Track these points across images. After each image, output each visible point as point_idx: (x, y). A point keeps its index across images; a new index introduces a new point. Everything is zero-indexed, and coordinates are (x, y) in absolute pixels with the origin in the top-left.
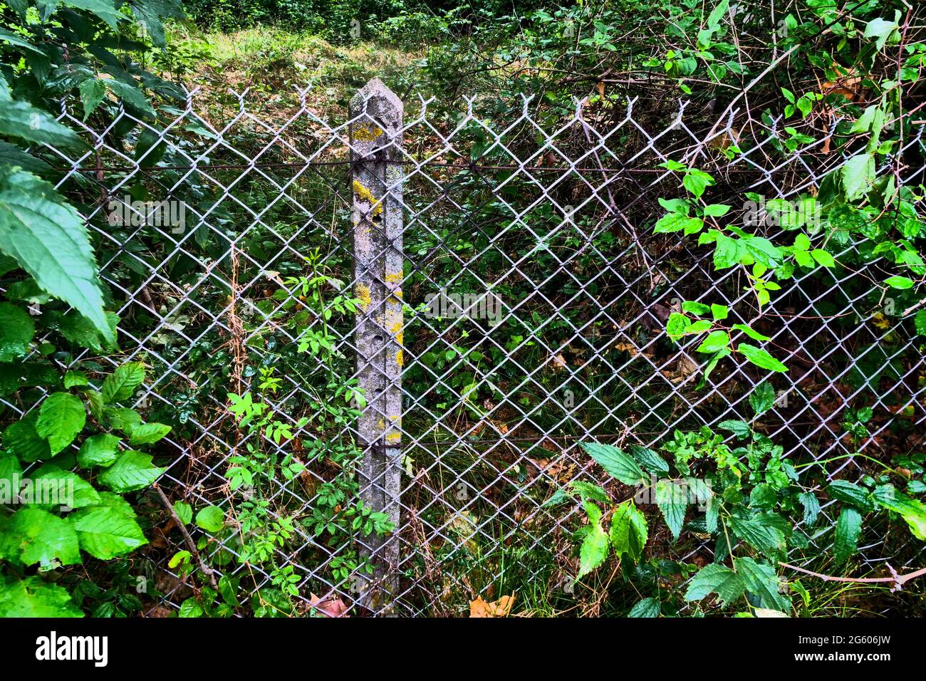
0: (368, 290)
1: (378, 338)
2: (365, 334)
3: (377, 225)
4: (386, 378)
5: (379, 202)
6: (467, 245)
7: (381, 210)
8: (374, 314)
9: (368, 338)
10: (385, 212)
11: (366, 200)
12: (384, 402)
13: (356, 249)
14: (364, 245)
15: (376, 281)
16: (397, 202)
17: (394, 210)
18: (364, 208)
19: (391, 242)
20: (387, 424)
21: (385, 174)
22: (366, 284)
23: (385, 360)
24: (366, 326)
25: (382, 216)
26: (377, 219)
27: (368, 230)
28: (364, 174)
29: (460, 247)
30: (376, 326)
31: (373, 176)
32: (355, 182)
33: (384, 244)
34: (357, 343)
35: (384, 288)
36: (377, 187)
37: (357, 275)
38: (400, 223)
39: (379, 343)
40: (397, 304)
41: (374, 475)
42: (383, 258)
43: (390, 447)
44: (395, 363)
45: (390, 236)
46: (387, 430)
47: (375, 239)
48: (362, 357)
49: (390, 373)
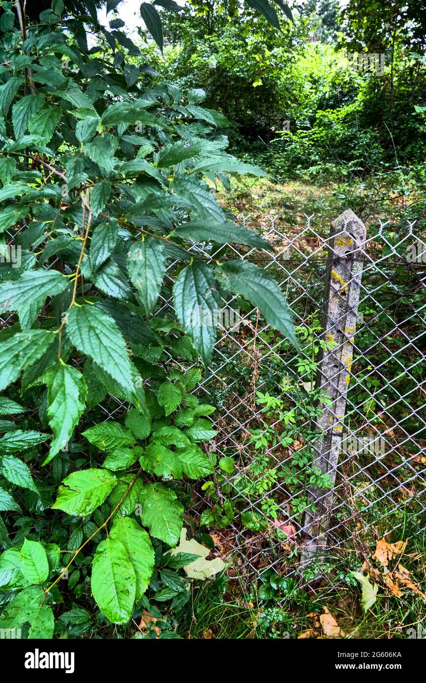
0: (333, 337)
1: (336, 366)
2: (328, 363)
3: (343, 297)
4: (337, 391)
5: (346, 284)
6: (372, 311)
7: (347, 289)
8: (335, 352)
9: (330, 366)
10: (349, 290)
11: (339, 282)
12: (335, 406)
13: (329, 311)
14: (334, 309)
15: (339, 331)
16: (357, 284)
17: (355, 289)
18: (337, 287)
19: (351, 309)
20: (335, 420)
21: (352, 267)
22: (333, 333)
23: (339, 381)
24: (329, 358)
25: (347, 293)
26: (344, 294)
27: (338, 300)
28: (339, 267)
29: (367, 312)
30: (336, 359)
31: (345, 268)
32: (333, 271)
33: (346, 309)
34: (323, 368)
35: (344, 335)
36: (346, 274)
37: (327, 327)
38: (358, 297)
39: (336, 370)
40: (350, 347)
41: (323, 451)
42: (345, 318)
43: (335, 435)
44: (344, 383)
45: (351, 305)
46: (335, 424)
47: (341, 306)
48: (325, 377)
49: (341, 389)
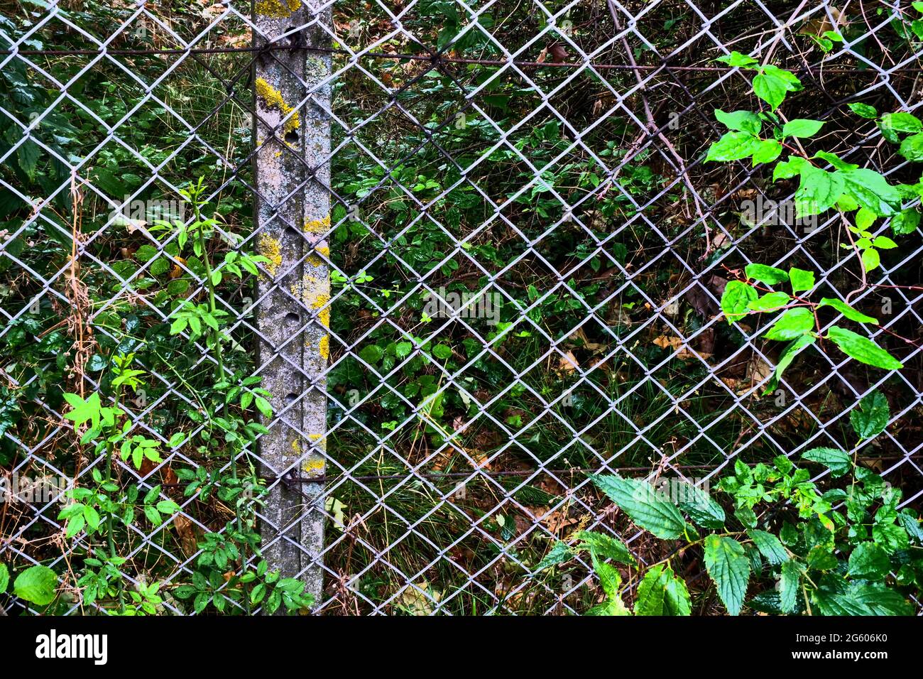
0: (277, 244)
1: (292, 316)
2: (273, 310)
3: (292, 146)
4: (303, 377)
5: (295, 110)
6: (431, 184)
7: (298, 124)
8: (286, 280)
9: (277, 316)
10: (304, 126)
11: (275, 107)
12: (300, 414)
13: (260, 182)
14: (272, 175)
15: (290, 230)
16: (322, 112)
17: (318, 124)
18: (272, 119)
19: (312, 172)
20: (305, 447)
21: (305, 68)
22: (275, 236)
23: (303, 351)
24: (274, 299)
25: (299, 133)
26: (292, 136)
27: (278, 153)
28: (272, 68)
29: (419, 187)
30: (289, 299)
31: (287, 71)
32: (260, 80)
33: (302, 174)
34: (261, 324)
35: (302, 241)
36: (293, 88)
37: (261, 221)
38: (326, 143)
39: (293, 324)
40: (321, 266)
41: (284, 523)
42: (300, 197)
43: (308, 482)
44: (317, 354)
45: (311, 163)
46: (305, 456)
47: (289, 167)
48: (268, 345)
49: (309, 370)
